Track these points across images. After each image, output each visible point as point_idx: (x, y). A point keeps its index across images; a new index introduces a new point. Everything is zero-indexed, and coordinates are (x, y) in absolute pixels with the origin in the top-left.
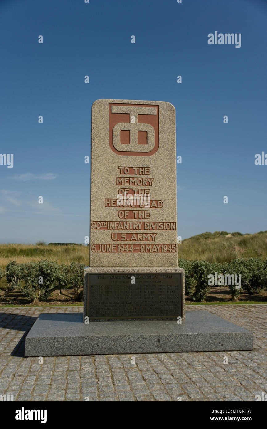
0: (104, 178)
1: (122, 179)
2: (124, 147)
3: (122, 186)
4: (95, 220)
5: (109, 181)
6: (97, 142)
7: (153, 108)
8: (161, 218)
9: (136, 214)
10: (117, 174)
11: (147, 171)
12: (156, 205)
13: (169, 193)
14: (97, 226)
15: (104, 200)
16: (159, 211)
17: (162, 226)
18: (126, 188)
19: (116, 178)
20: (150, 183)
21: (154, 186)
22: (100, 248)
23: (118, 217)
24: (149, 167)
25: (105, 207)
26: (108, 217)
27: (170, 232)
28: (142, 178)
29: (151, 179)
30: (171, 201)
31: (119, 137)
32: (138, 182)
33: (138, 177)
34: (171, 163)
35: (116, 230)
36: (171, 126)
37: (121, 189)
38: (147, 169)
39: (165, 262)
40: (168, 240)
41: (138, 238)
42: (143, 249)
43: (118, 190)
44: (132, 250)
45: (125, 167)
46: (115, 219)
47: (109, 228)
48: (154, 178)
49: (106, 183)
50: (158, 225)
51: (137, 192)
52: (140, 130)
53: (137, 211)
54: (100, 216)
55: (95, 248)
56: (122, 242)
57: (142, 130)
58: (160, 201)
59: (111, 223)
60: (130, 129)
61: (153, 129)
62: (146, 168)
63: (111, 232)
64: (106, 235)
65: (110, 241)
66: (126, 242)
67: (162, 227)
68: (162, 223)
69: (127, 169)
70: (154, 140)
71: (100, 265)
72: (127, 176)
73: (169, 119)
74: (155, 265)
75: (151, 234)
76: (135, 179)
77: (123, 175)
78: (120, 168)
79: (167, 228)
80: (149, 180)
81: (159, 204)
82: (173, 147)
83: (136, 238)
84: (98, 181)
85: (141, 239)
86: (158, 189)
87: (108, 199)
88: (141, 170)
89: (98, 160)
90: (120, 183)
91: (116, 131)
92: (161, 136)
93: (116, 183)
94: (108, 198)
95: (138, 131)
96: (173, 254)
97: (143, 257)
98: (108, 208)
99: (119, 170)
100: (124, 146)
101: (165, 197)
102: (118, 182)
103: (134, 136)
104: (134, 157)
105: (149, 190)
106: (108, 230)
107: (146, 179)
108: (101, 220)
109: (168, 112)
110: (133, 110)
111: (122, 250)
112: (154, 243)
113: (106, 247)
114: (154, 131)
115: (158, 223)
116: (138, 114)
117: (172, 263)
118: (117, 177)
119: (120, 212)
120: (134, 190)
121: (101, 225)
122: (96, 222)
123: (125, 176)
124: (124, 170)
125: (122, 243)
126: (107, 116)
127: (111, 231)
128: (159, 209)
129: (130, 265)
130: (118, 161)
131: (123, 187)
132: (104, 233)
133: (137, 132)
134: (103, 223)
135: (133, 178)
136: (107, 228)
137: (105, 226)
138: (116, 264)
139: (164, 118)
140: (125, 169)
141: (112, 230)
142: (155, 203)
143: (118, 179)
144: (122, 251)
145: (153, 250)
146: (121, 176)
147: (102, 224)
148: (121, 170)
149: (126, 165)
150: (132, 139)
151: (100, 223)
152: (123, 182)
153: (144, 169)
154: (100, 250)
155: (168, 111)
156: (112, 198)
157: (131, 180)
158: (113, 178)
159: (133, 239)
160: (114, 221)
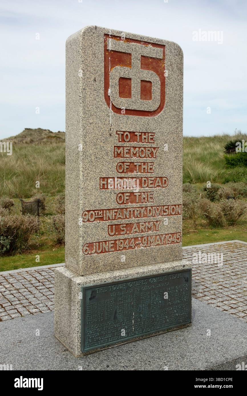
0: (99, 147)
1: (121, 149)
2: (123, 103)
3: (122, 158)
4: (88, 209)
5: (105, 152)
6: (89, 93)
7: (159, 49)
8: (166, 200)
9: (138, 196)
10: (115, 141)
11: (151, 137)
12: (160, 184)
13: (175, 167)
14: (90, 218)
15: (98, 178)
16: (164, 191)
17: (167, 210)
18: (127, 161)
19: (113, 148)
20: (154, 154)
21: (159, 159)
22: (95, 248)
23: (116, 202)
24: (154, 132)
25: (100, 189)
26: (105, 204)
27: (175, 217)
28: (145, 148)
29: (154, 148)
30: (177, 178)
31: (118, 88)
32: (140, 153)
33: (141, 146)
34: (177, 128)
35: (114, 221)
36: (178, 77)
37: (120, 163)
38: (151, 136)
39: (170, 256)
40: (173, 228)
41: (141, 229)
42: (146, 242)
43: (116, 164)
44: (133, 245)
45: (124, 132)
46: (112, 205)
47: (105, 219)
48: (159, 148)
49: (101, 156)
50: (162, 209)
51: (139, 167)
52: (143, 79)
53: (139, 192)
54: (95, 202)
55: (88, 249)
56: (122, 236)
57: (146, 79)
58: (165, 179)
59: (108, 211)
60: (131, 77)
61: (158, 79)
62: (150, 134)
63: (108, 224)
64: (102, 228)
65: (107, 237)
66: (126, 236)
67: (166, 212)
68: (166, 207)
69: (127, 135)
70: (160, 94)
71: (95, 271)
72: (127, 144)
73: (177, 66)
74: (159, 261)
75: (155, 222)
76: (137, 149)
77: (123, 143)
78: (119, 133)
79: (172, 213)
80: (153, 150)
81: (164, 181)
82: (180, 107)
83: (137, 229)
84: (91, 152)
85: (143, 230)
86: (164, 161)
87: (104, 178)
88: (143, 137)
89: (91, 121)
90: (119, 155)
91: (114, 78)
92: (167, 90)
93: (113, 155)
94: (104, 176)
95: (141, 81)
96: (178, 245)
97: (146, 253)
98: (104, 190)
99: (117, 136)
100: (124, 101)
101: (170, 172)
102: (116, 153)
103: (136, 88)
104: (136, 117)
105: (153, 164)
106: (104, 222)
107: (150, 149)
108: (95, 209)
109: (176, 56)
110: (135, 48)
111: (121, 247)
112: (158, 233)
113: (101, 245)
114: (160, 82)
115: (163, 207)
116: (141, 56)
117: (176, 257)
118: (115, 146)
119: (119, 195)
120: (135, 164)
121: (95, 215)
122: (89, 211)
123: (125, 145)
124: (123, 136)
125: (122, 238)
126: (101, 54)
127: (108, 223)
128: (164, 188)
129: (131, 266)
130: (116, 123)
131: (123, 160)
132: (98, 226)
133: (140, 81)
134: (98, 213)
135: (135, 148)
136: (102, 219)
137: (100, 216)
138: (115, 266)
139: (171, 65)
140: (125, 134)
141: (110, 221)
142: (159, 181)
143: (116, 149)
144: (121, 249)
145: (157, 243)
146: (120, 144)
147: (97, 214)
148: (120, 136)
149: (127, 129)
150: (134, 92)
151: (94, 213)
152: (122, 152)
153: (147, 135)
154: (94, 251)
155: (176, 55)
156: (110, 176)
157: (132, 150)
158: (110, 148)
159: (135, 230)
160: (112, 208)
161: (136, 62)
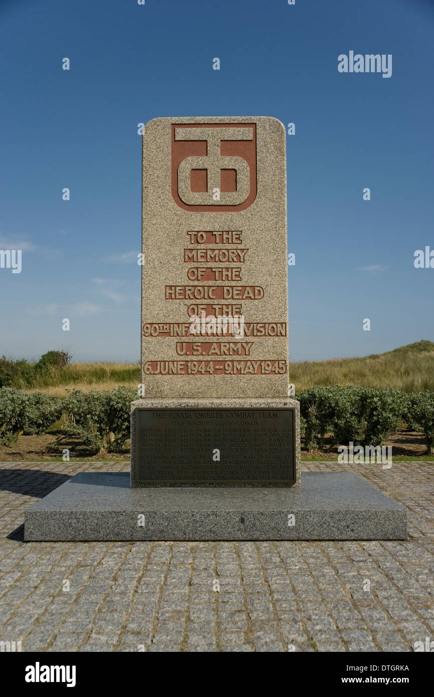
0: (164, 250)
1: (194, 252)
2: (196, 198)
3: (195, 263)
4: (149, 322)
5: (171, 256)
6: (152, 191)
7: (247, 129)
8: (261, 316)
9: (217, 309)
10: (186, 243)
11: (236, 236)
12: (251, 295)
13: (274, 273)
14: (152, 332)
15: (163, 288)
16: (257, 304)
17: (262, 329)
18: (201, 266)
19: (183, 252)
20: (242, 257)
21: (248, 263)
22: (158, 367)
23: (187, 315)
24: (240, 230)
25: (166, 299)
26: (171, 316)
27: (276, 339)
28: (228, 250)
29: (242, 250)
30: (278, 288)
31: (189, 181)
32: (220, 257)
33: (222, 248)
34: (277, 223)
35: (184, 338)
36: (277, 159)
37: (192, 269)
38: (236, 234)
39: (267, 390)
40: (272, 354)
41: (222, 350)
42: (230, 369)
43: (187, 270)
44: (211, 371)
45: (198, 232)
46: (182, 319)
47: (172, 334)
48: (248, 249)
49: (167, 260)
50: (255, 328)
51: (219, 274)
52: (224, 167)
53: (219, 305)
54: (158, 314)
55: (150, 367)
56: (195, 357)
57: (227, 167)
58: (258, 288)
59: (176, 325)
60: (206, 166)
61: (246, 164)
62: (234, 233)
63: (176, 341)
64: (168, 345)
65: (174, 356)
66: (201, 358)
67: (262, 332)
68: (261, 325)
69: (202, 235)
70: (249, 183)
71: (159, 395)
72: (202, 246)
73: (274, 146)
74: (251, 395)
75: (243, 344)
76: (216, 252)
77: (196, 245)
78: (190, 233)
79: (271, 333)
80: (239, 252)
81: (256, 292)
82: (281, 195)
83: (217, 351)
84: (154, 256)
85: (226, 352)
86: (256, 267)
87: (171, 287)
88: (225, 236)
89: (154, 222)
90: (191, 259)
91: (184, 172)
92: (259, 177)
93: (183, 259)
94: (170, 285)
95: (221, 169)
96: (282, 377)
97: (230, 381)
98: (171, 301)
99: (188, 237)
100: (197, 196)
101: (267, 280)
102: (186, 257)
103: (214, 177)
104: (213, 214)
105: (239, 270)
106: (171, 338)
107: (235, 251)
108: (159, 322)
109: (273, 134)
110: (212, 133)
111: (194, 370)
112: (248, 358)
113: (167, 366)
114: (248, 168)
115: (255, 325)
116: (221, 141)
117: (278, 392)
118: (184, 249)
119: (191, 307)
120: (214, 270)
121: (160, 330)
122: (151, 324)
123: (199, 248)
124: (196, 237)
125: (195, 359)
126: (167, 147)
127: (176, 339)
128: (257, 301)
129: (208, 396)
130: (187, 222)
131: (195, 264)
132: (163, 342)
133: (219, 170)
134: (163, 327)
135: (213, 250)
136: (168, 334)
137: (165, 331)
138: (185, 393)
139: (265, 146)
140: (199, 234)
141: (178, 337)
142: (250, 291)
143: (188, 253)
144: (194, 372)
145: (247, 370)
146: (191, 247)
147: (161, 328)
148: (193, 236)
149: (201, 229)
150: (211, 184)
151: (157, 327)
152: (195, 256)
153: (230, 234)
154: (158, 371)
155: (273, 132)
156: (178, 284)
157: (209, 252)
158: (178, 251)
159: (213, 351)
160: (181, 322)
161: (214, 149)
